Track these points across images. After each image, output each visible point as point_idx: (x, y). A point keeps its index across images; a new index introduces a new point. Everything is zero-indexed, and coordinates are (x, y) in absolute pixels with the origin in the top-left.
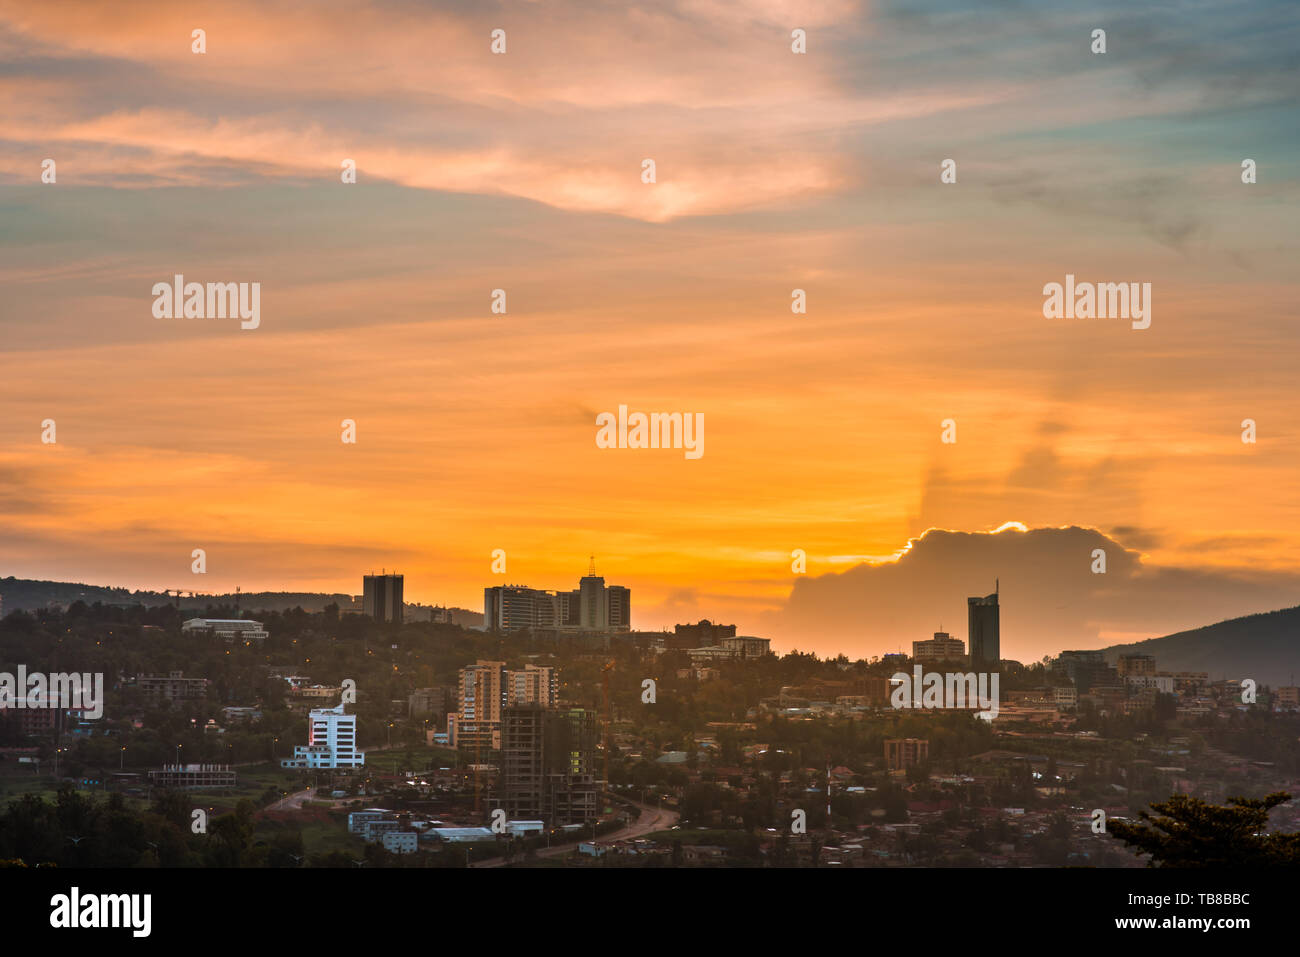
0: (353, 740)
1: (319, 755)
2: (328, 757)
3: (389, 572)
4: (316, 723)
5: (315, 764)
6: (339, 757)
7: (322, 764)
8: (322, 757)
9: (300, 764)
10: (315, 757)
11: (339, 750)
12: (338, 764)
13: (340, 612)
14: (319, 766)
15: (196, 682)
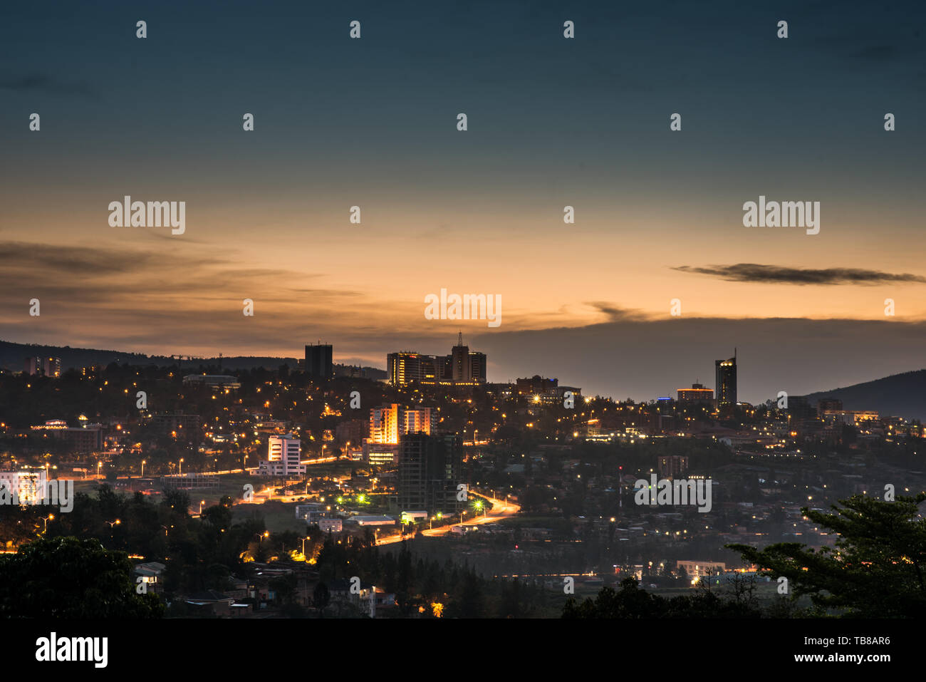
0: (299, 457)
1: (275, 467)
2: (282, 468)
3: (323, 343)
4: (273, 445)
5: (273, 473)
6: (289, 468)
7: (278, 473)
8: (278, 468)
9: (263, 473)
10: (273, 468)
11: (289, 463)
12: (289, 473)
13: (290, 371)
14: (276, 474)
15: (192, 417)
